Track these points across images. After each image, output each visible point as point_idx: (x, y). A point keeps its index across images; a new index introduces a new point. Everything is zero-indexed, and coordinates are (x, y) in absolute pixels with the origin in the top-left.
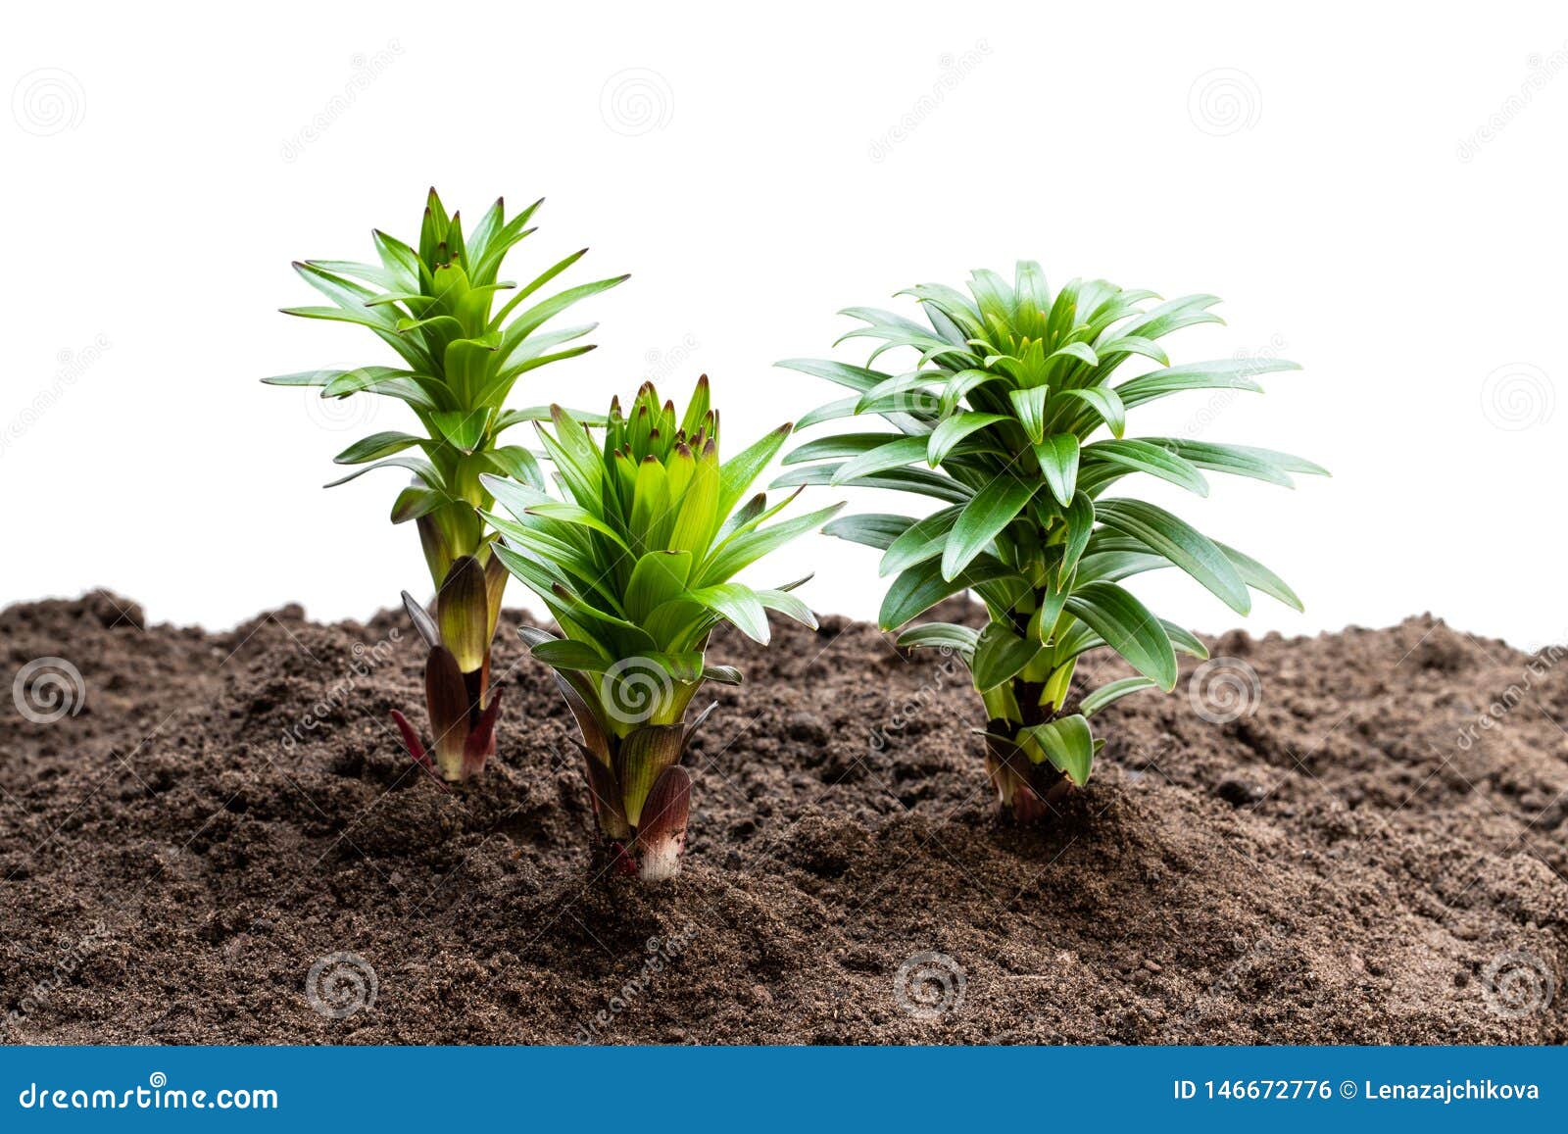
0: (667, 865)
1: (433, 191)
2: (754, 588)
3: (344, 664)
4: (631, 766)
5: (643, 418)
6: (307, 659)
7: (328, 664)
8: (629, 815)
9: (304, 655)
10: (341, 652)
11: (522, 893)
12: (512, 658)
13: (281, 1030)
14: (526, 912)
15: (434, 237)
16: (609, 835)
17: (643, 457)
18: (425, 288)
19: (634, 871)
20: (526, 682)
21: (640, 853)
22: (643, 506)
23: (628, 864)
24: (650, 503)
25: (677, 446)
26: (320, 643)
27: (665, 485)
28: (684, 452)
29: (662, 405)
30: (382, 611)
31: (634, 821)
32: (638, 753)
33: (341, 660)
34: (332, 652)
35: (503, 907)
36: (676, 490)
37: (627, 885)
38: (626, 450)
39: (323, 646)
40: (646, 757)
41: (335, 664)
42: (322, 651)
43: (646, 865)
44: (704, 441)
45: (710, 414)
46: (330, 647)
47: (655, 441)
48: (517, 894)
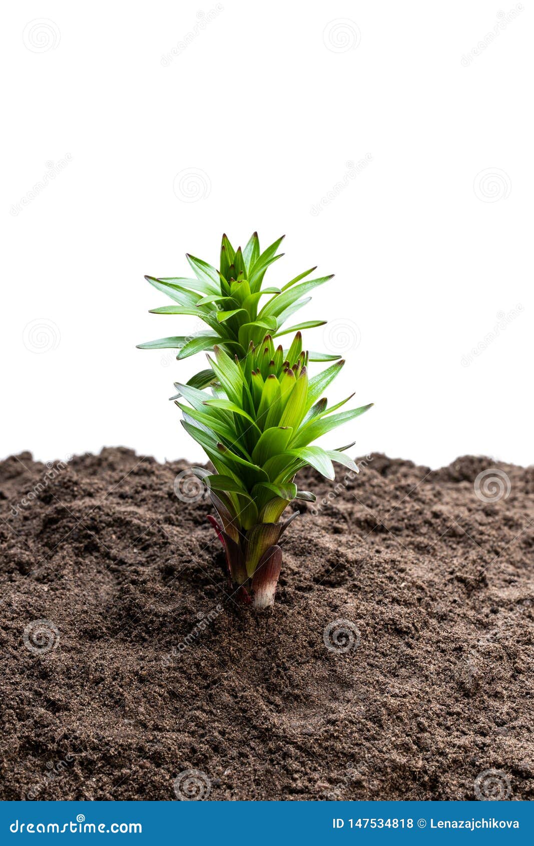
0: (267, 600)
1: (224, 236)
2: (325, 449)
3: (77, 491)
4: (251, 545)
5: (266, 354)
6: (57, 488)
7: (68, 491)
8: (248, 571)
9: (55, 485)
10: (76, 483)
11: (186, 613)
12: (162, 484)
13: (57, 687)
14: (189, 624)
15: (227, 262)
16: (236, 582)
17: (266, 376)
18: (225, 292)
19: (250, 603)
20: (173, 497)
21: (253, 593)
22: (266, 403)
23: (247, 599)
24: (269, 401)
25: (286, 370)
26: (64, 478)
27: (279, 391)
28: (290, 373)
29: (276, 348)
30: (74, 456)
31: (251, 575)
32: (255, 538)
33: (75, 489)
34: (70, 484)
35: (174, 621)
36: (284, 394)
37: (246, 610)
38: (257, 371)
39: (65, 480)
40: (259, 541)
41: (73, 491)
42: (65, 483)
43: (256, 598)
44: (300, 368)
45: (303, 353)
46: (69, 481)
47: (272, 368)
48: (182, 614)
